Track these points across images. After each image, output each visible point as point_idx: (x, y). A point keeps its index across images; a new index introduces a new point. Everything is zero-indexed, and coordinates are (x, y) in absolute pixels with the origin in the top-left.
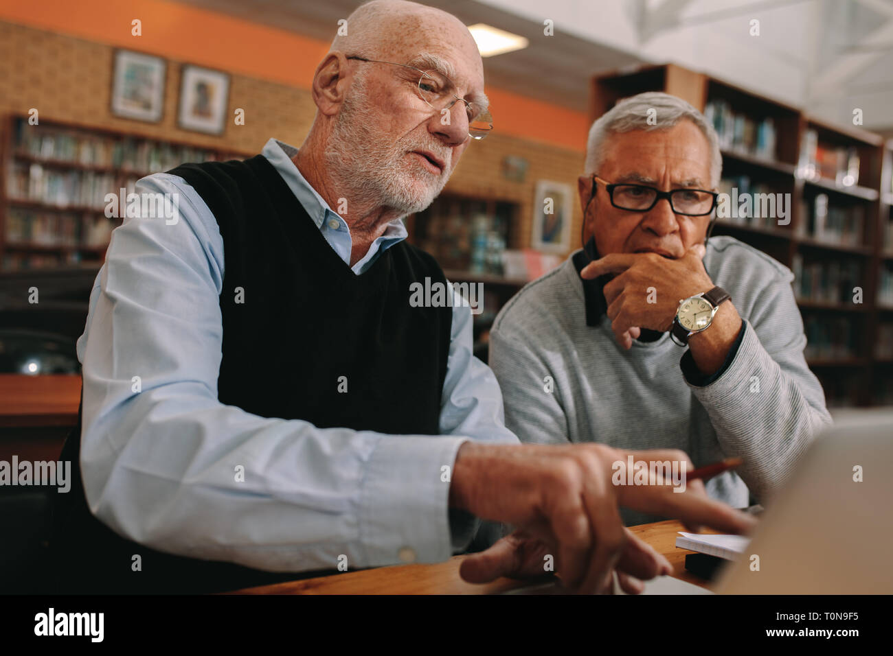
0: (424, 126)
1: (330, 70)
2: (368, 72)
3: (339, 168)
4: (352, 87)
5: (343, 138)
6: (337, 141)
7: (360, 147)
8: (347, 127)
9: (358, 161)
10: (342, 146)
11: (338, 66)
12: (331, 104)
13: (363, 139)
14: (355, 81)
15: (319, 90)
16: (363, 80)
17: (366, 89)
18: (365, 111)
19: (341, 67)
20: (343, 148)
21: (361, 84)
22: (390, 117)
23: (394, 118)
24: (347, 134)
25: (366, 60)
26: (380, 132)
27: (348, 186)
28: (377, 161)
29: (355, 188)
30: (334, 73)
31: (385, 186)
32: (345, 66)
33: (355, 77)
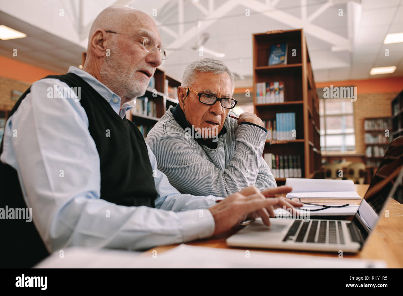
0: (144, 60)
1: (99, 37)
2: (118, 38)
3: (108, 79)
4: (111, 45)
5: (110, 66)
6: (106, 67)
7: (119, 70)
8: (111, 62)
9: (118, 76)
10: (109, 69)
11: (102, 35)
12: (101, 52)
13: (119, 66)
14: (112, 42)
15: (95, 46)
16: (116, 42)
17: (118, 45)
18: (118, 55)
19: (104, 35)
20: (110, 70)
21: (115, 43)
22: (130, 57)
23: (132, 57)
24: (111, 65)
25: (115, 33)
26: (127, 63)
27: (112, 87)
28: (126, 75)
29: (116, 88)
30: (101, 38)
31: (130, 87)
32: (106, 35)
33: (112, 40)
